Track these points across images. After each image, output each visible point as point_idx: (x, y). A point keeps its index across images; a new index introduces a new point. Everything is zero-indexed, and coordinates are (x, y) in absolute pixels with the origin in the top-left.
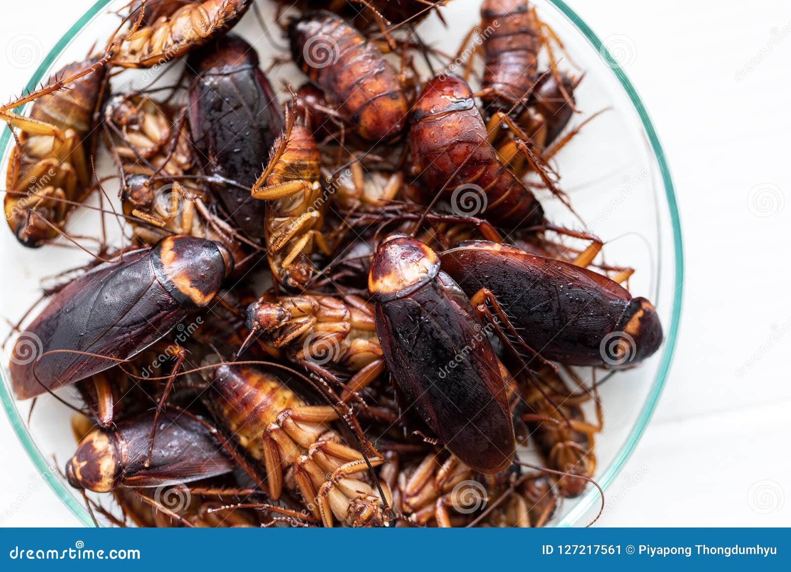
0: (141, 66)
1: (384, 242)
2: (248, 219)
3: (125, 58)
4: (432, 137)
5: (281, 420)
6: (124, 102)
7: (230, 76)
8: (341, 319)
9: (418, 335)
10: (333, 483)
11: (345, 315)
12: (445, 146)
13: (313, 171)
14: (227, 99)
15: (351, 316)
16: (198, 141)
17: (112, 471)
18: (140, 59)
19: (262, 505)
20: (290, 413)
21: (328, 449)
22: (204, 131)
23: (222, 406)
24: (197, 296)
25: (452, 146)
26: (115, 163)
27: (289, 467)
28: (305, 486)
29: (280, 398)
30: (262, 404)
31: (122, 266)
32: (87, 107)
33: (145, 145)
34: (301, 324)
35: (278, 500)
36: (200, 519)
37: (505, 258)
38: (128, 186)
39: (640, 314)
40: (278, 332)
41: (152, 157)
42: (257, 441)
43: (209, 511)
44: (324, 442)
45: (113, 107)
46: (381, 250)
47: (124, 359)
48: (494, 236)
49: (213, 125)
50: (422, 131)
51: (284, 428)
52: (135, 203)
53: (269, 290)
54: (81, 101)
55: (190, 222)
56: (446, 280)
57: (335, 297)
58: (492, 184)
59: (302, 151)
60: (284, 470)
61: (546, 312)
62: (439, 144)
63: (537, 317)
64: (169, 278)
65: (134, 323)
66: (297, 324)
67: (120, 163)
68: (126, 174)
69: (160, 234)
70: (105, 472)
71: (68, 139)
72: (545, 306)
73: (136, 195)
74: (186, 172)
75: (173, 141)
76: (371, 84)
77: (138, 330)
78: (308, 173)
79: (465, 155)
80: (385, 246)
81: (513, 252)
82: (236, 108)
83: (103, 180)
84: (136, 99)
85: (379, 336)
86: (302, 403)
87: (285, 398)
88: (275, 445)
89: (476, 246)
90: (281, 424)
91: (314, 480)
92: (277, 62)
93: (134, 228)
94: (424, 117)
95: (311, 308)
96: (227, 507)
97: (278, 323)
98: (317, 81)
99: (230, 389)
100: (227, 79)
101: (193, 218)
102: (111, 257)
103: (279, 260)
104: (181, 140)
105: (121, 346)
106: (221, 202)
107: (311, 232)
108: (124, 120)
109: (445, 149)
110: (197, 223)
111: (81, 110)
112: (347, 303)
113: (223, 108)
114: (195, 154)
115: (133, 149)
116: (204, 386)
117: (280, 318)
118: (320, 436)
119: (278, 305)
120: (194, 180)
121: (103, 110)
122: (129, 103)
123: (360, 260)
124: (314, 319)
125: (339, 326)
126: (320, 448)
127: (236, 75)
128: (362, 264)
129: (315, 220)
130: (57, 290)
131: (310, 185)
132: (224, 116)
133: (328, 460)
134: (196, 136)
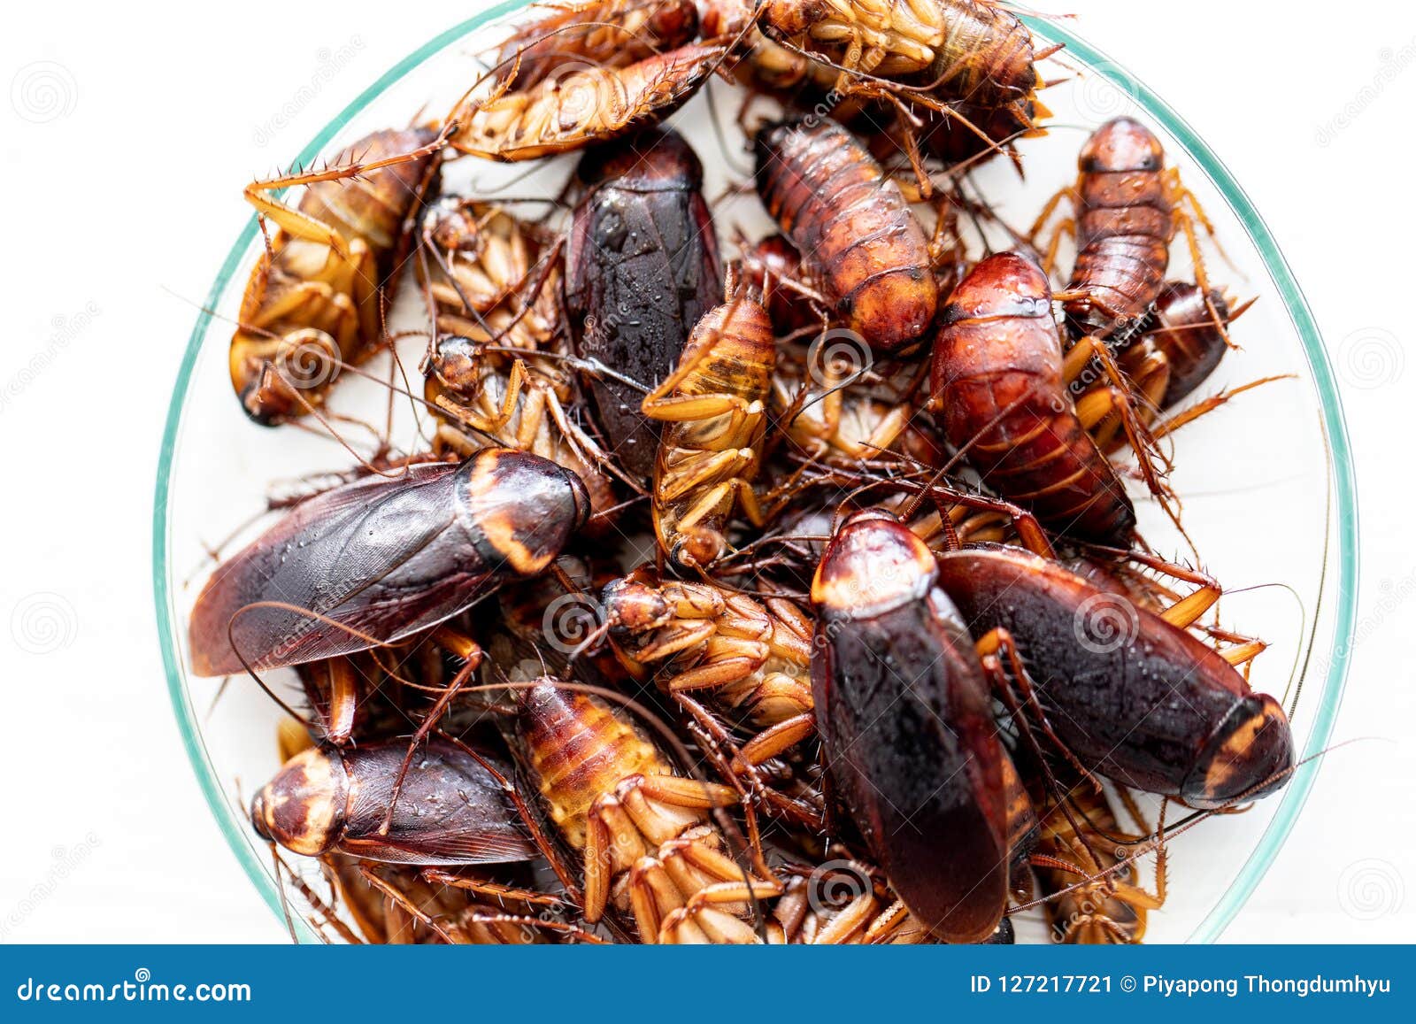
0: (499, 158)
1: (853, 521)
2: (632, 441)
3: (476, 141)
4: (969, 354)
5: (623, 792)
6: (460, 211)
7: (648, 196)
8: (757, 636)
9: (878, 689)
10: (689, 913)
11: (764, 632)
12: (988, 373)
13: (756, 381)
14: (634, 234)
15: (773, 635)
16: (573, 295)
17: (326, 823)
18: (501, 146)
19: (566, 926)
20: (641, 782)
21: (693, 856)
22: (586, 280)
23: (532, 750)
24: (520, 556)
25: (1001, 374)
26: (427, 311)
27: (623, 872)
28: (644, 909)
29: (631, 755)
30: (598, 759)
31: (405, 485)
32: (396, 209)
33: (482, 290)
34: (690, 631)
35: (596, 923)
36: (460, 929)
37: (1046, 583)
38: (438, 352)
39: (1258, 721)
40: (649, 635)
41: (489, 311)
42: (578, 818)
43: (476, 918)
44: (687, 843)
45: (438, 215)
46: (845, 533)
47: (384, 640)
48: (1039, 542)
49: (603, 272)
50: (955, 342)
51: (624, 805)
52: (446, 383)
53: (648, 564)
54: (388, 196)
55: (533, 429)
56: (942, 604)
57: (753, 597)
58: (1057, 452)
59: (744, 341)
60: (614, 877)
61: (1099, 688)
62: (979, 370)
63: (1081, 694)
64: (478, 520)
65: (410, 583)
66: (684, 629)
67: (434, 310)
68: (441, 331)
69: (479, 442)
70: (314, 821)
71: (354, 256)
72: (1098, 678)
73: (448, 370)
74: (540, 346)
75: (532, 288)
76: (880, 250)
77: (414, 597)
78: (747, 381)
79: (1019, 393)
80: (852, 528)
81: (1064, 576)
82: (647, 252)
83: (400, 335)
84: (479, 209)
85: (812, 678)
86: (666, 770)
87: (639, 756)
88: (606, 832)
89: (1005, 554)
90: (621, 799)
91: (659, 901)
92: (733, 189)
93: (439, 425)
94: (961, 319)
95: (711, 608)
96: (507, 918)
97: (651, 622)
98: (791, 233)
99: (550, 722)
100: (640, 201)
101: (539, 424)
102: (390, 465)
103: (671, 517)
104: (547, 288)
105: (382, 618)
106: (592, 405)
107: (734, 481)
108: (452, 241)
109: (986, 378)
110: (544, 432)
111: (385, 211)
112: (770, 611)
113: (625, 247)
114: (564, 316)
115: (460, 292)
116: (509, 710)
117: (657, 614)
118: (685, 830)
119: (657, 590)
120: (553, 362)
121: (422, 216)
122: (468, 214)
123: (809, 543)
124: (711, 628)
125: (750, 648)
126: (680, 851)
127: (656, 196)
128: (810, 548)
129: (743, 463)
130: (292, 503)
131: (744, 404)
132: (624, 261)
133: (689, 873)
134: (571, 286)
